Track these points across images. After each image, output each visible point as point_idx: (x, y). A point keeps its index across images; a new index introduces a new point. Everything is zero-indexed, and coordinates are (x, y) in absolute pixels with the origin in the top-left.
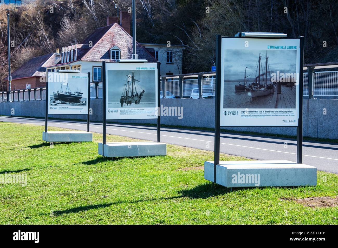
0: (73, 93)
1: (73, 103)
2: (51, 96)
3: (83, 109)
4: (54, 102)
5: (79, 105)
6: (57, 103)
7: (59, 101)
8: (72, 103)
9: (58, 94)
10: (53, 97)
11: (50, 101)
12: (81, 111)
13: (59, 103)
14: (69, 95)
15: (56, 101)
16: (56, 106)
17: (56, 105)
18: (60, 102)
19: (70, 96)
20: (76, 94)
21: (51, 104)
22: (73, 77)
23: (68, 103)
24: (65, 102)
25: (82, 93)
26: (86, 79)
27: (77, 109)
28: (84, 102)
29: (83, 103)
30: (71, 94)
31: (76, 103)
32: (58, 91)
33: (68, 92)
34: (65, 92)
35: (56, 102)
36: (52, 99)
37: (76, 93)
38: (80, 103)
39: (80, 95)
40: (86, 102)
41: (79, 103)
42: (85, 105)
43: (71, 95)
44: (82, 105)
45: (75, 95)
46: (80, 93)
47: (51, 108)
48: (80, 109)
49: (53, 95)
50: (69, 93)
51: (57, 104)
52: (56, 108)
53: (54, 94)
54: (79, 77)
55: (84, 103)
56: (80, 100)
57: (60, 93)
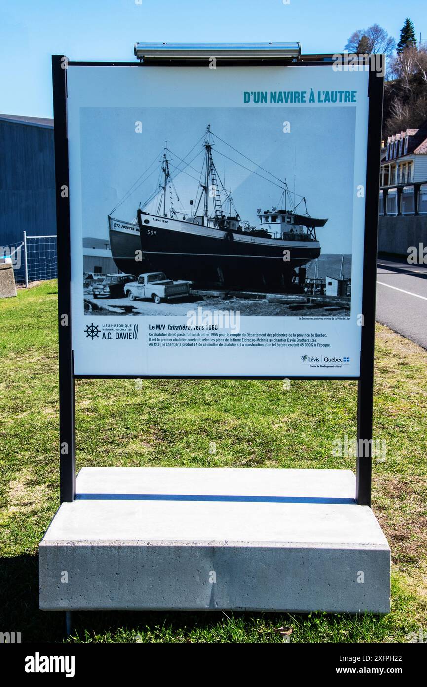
0: (250, 220)
1: (254, 297)
2: (89, 243)
3: (320, 340)
4: (117, 291)
5: (296, 309)
6: (136, 299)
7: (151, 279)
8: (247, 297)
9: (143, 229)
10: (107, 253)
11: (86, 285)
12: (311, 352)
13: (151, 300)
14: (220, 234)
15: (128, 280)
16: (129, 319)
17: (128, 310)
18: (160, 290)
19: (227, 244)
20: (275, 230)
21: (95, 307)
22: (246, 101)
23: (215, 293)
24: (193, 287)
25: (321, 223)
26: (354, 109)
27: (280, 340)
28: (335, 283)
29: (322, 292)
30: (239, 231)
31: (270, 296)
32: (140, 212)
33: (211, 213)
34: (189, 211)
35: (126, 288)
36: (98, 270)
37: (274, 219)
38: (298, 290)
39: (306, 238)
40: (344, 286)
41: (293, 297)
42: (341, 307)
43: (237, 237)
44: (319, 306)
45: (263, 234)
46: (301, 220)
47: (92, 331)
48: (302, 340)
49: (106, 236)
50: (220, 222)
51: (137, 305)
52: (128, 336)
53: (112, 233)
54: (297, 97)
55: (331, 290)
56: (303, 272)
57: (153, 224)
